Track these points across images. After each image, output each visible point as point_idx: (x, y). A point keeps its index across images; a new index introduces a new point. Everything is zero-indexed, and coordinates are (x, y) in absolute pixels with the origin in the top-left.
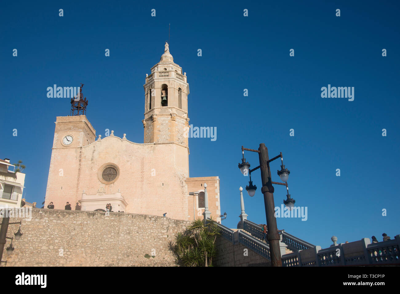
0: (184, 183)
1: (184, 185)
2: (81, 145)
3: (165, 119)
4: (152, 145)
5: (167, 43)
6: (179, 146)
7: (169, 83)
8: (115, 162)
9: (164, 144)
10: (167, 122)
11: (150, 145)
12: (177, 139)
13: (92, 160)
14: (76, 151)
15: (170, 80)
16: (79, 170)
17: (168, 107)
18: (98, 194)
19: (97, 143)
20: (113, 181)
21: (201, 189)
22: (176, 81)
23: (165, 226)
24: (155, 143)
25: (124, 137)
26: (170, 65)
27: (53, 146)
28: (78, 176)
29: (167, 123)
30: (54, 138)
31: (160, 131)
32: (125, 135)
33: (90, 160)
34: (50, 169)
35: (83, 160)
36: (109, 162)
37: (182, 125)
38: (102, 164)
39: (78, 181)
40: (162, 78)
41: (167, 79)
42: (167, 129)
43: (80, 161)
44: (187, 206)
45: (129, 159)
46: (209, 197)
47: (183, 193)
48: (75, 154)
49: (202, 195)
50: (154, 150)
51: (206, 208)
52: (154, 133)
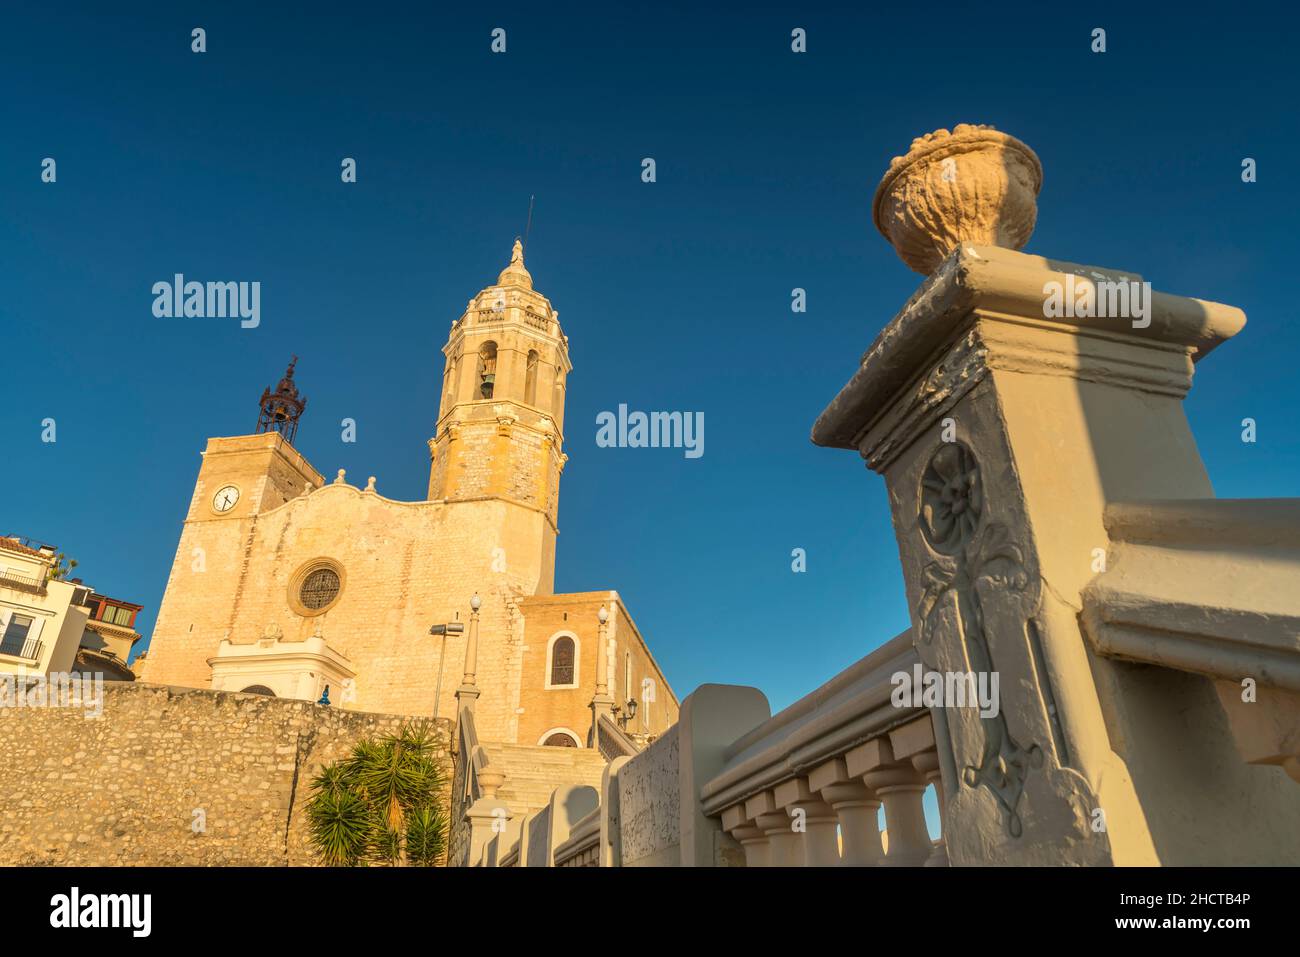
0: (517, 612)
1: (515, 616)
2: (256, 511)
3: (482, 432)
4: (438, 506)
5: (518, 242)
6: (515, 508)
7: (502, 336)
8: (336, 554)
9: (471, 500)
10: (486, 441)
11: (433, 508)
12: (513, 488)
13: (279, 548)
14: (242, 528)
15: (505, 329)
16: (243, 577)
17: (494, 400)
18: (260, 641)
19: (296, 503)
20: (325, 608)
21: (562, 629)
22: (521, 331)
23: (291, 733)
24: (447, 498)
25: (371, 485)
26: (514, 293)
27: (189, 514)
28: (238, 595)
29: (486, 445)
30: (195, 495)
31: (464, 466)
32: (372, 480)
33: (274, 550)
34: (171, 576)
35: (256, 550)
36: (321, 554)
37: (532, 449)
38: (303, 561)
40: (484, 324)
41: (497, 326)
42: (483, 461)
43: (248, 553)
44: (518, 680)
45: (374, 547)
46: (583, 654)
47: (510, 640)
48: (239, 536)
49: (564, 648)
50: (443, 518)
51: (575, 685)
52: (448, 473)
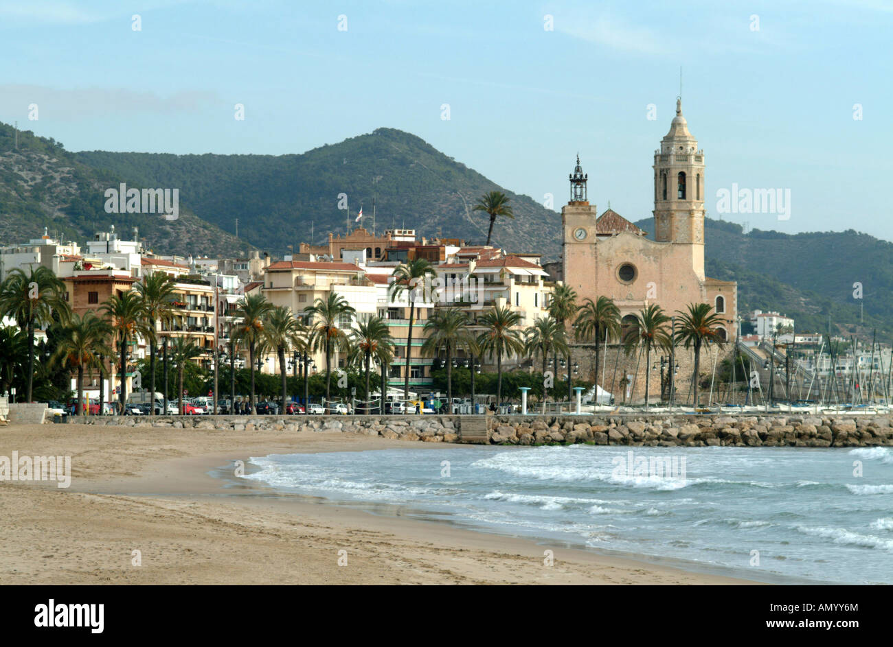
0: (703, 288)
2: (595, 241)
3: (683, 215)
6: (697, 245)
7: (687, 169)
8: (633, 261)
9: (682, 244)
10: (685, 218)
11: (668, 245)
12: (696, 238)
13: (608, 257)
14: (591, 248)
15: (688, 166)
16: (596, 268)
17: (687, 200)
19: (612, 239)
20: (632, 281)
21: (719, 294)
22: (695, 167)
24: (672, 242)
25: (640, 233)
26: (688, 143)
27: (566, 240)
28: (596, 275)
31: (678, 229)
33: (606, 257)
35: (599, 257)
36: (626, 260)
37: (700, 219)
38: (619, 263)
39: (596, 279)
40: (678, 162)
41: (685, 165)
42: (685, 227)
43: (596, 258)
45: (646, 259)
46: (727, 302)
47: (702, 297)
48: (590, 251)
49: (720, 300)
50: (672, 250)
51: (724, 313)
52: (671, 231)
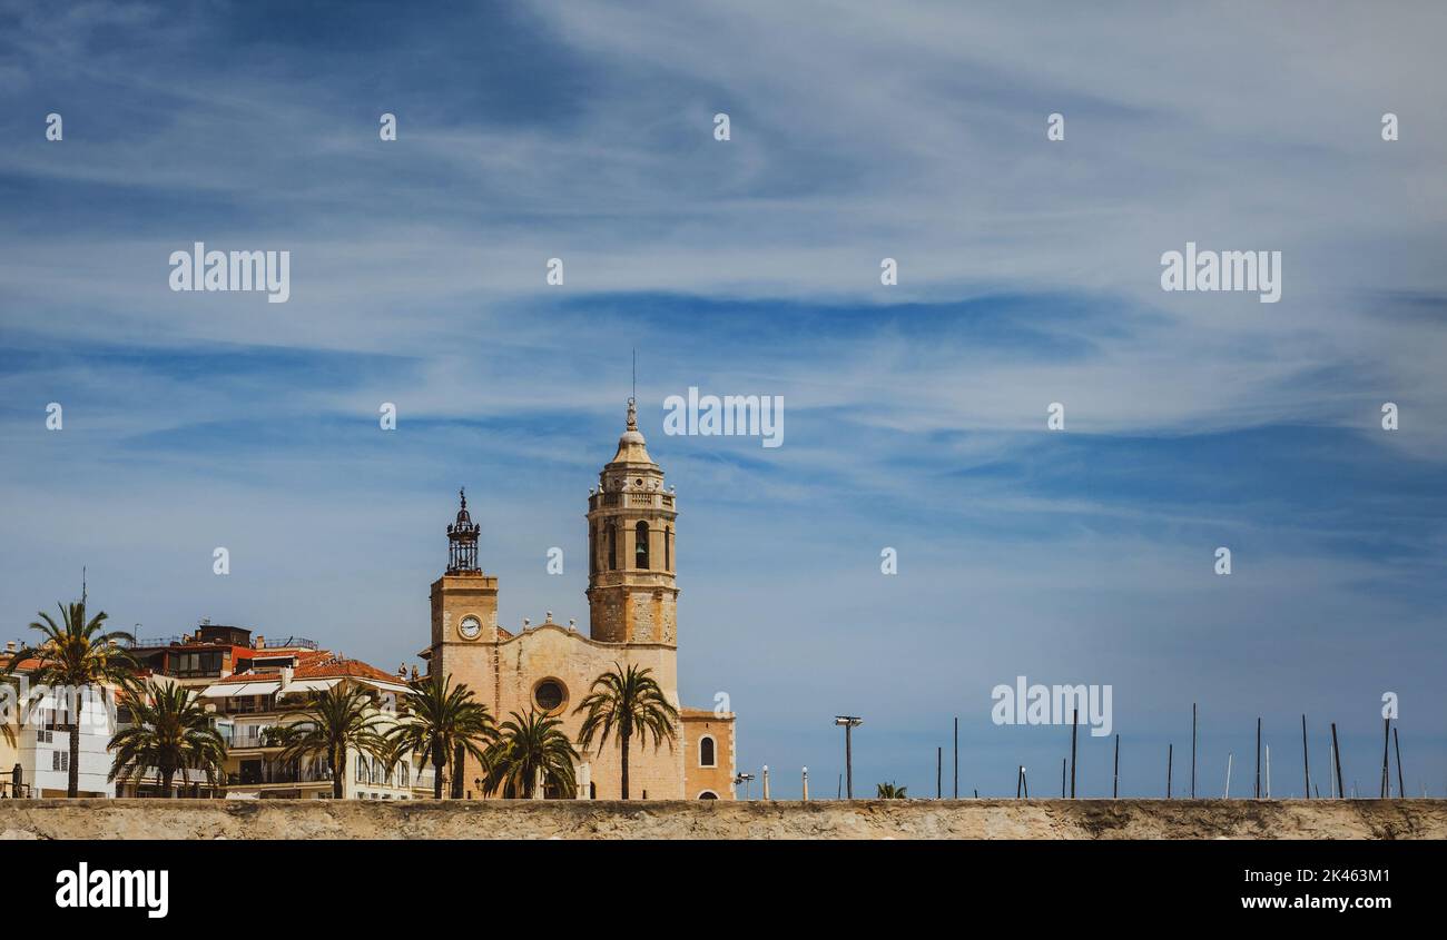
1: (678, 723)
2: (496, 639)
3: (645, 594)
7: (651, 519)
8: (560, 675)
9: (644, 646)
10: (649, 601)
12: (665, 635)
13: (518, 668)
14: (488, 651)
15: (653, 513)
16: (496, 685)
17: (651, 570)
21: (706, 733)
24: (626, 643)
27: (445, 636)
28: (497, 699)
29: (648, 606)
30: (446, 621)
31: (636, 619)
33: (515, 668)
35: (502, 667)
36: (549, 674)
38: (536, 678)
39: (497, 707)
40: (637, 505)
41: (647, 510)
42: (647, 616)
43: (497, 669)
44: (683, 762)
45: (583, 672)
46: (719, 748)
48: (487, 656)
49: (707, 744)
50: (626, 656)
51: (715, 766)
52: (624, 622)
